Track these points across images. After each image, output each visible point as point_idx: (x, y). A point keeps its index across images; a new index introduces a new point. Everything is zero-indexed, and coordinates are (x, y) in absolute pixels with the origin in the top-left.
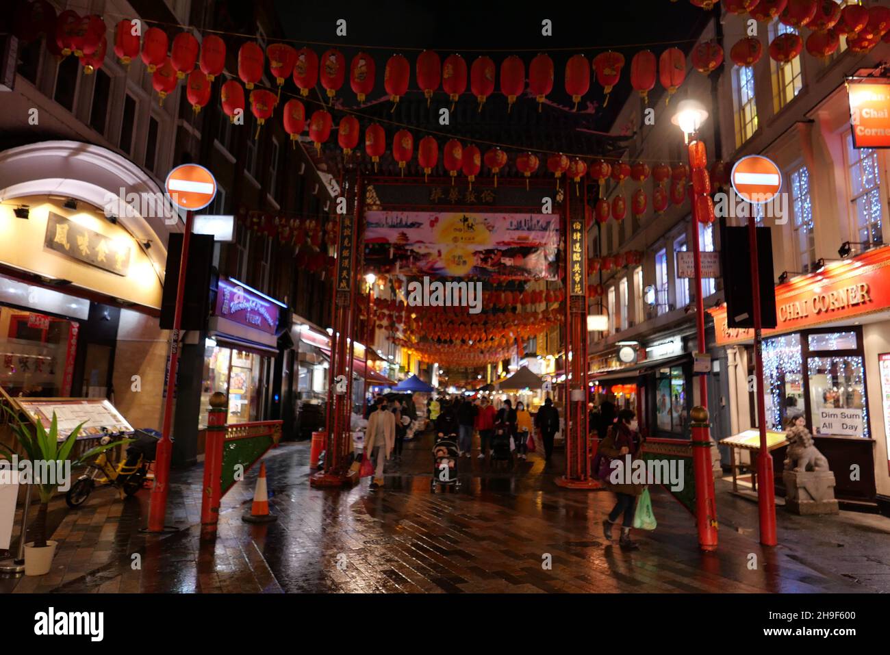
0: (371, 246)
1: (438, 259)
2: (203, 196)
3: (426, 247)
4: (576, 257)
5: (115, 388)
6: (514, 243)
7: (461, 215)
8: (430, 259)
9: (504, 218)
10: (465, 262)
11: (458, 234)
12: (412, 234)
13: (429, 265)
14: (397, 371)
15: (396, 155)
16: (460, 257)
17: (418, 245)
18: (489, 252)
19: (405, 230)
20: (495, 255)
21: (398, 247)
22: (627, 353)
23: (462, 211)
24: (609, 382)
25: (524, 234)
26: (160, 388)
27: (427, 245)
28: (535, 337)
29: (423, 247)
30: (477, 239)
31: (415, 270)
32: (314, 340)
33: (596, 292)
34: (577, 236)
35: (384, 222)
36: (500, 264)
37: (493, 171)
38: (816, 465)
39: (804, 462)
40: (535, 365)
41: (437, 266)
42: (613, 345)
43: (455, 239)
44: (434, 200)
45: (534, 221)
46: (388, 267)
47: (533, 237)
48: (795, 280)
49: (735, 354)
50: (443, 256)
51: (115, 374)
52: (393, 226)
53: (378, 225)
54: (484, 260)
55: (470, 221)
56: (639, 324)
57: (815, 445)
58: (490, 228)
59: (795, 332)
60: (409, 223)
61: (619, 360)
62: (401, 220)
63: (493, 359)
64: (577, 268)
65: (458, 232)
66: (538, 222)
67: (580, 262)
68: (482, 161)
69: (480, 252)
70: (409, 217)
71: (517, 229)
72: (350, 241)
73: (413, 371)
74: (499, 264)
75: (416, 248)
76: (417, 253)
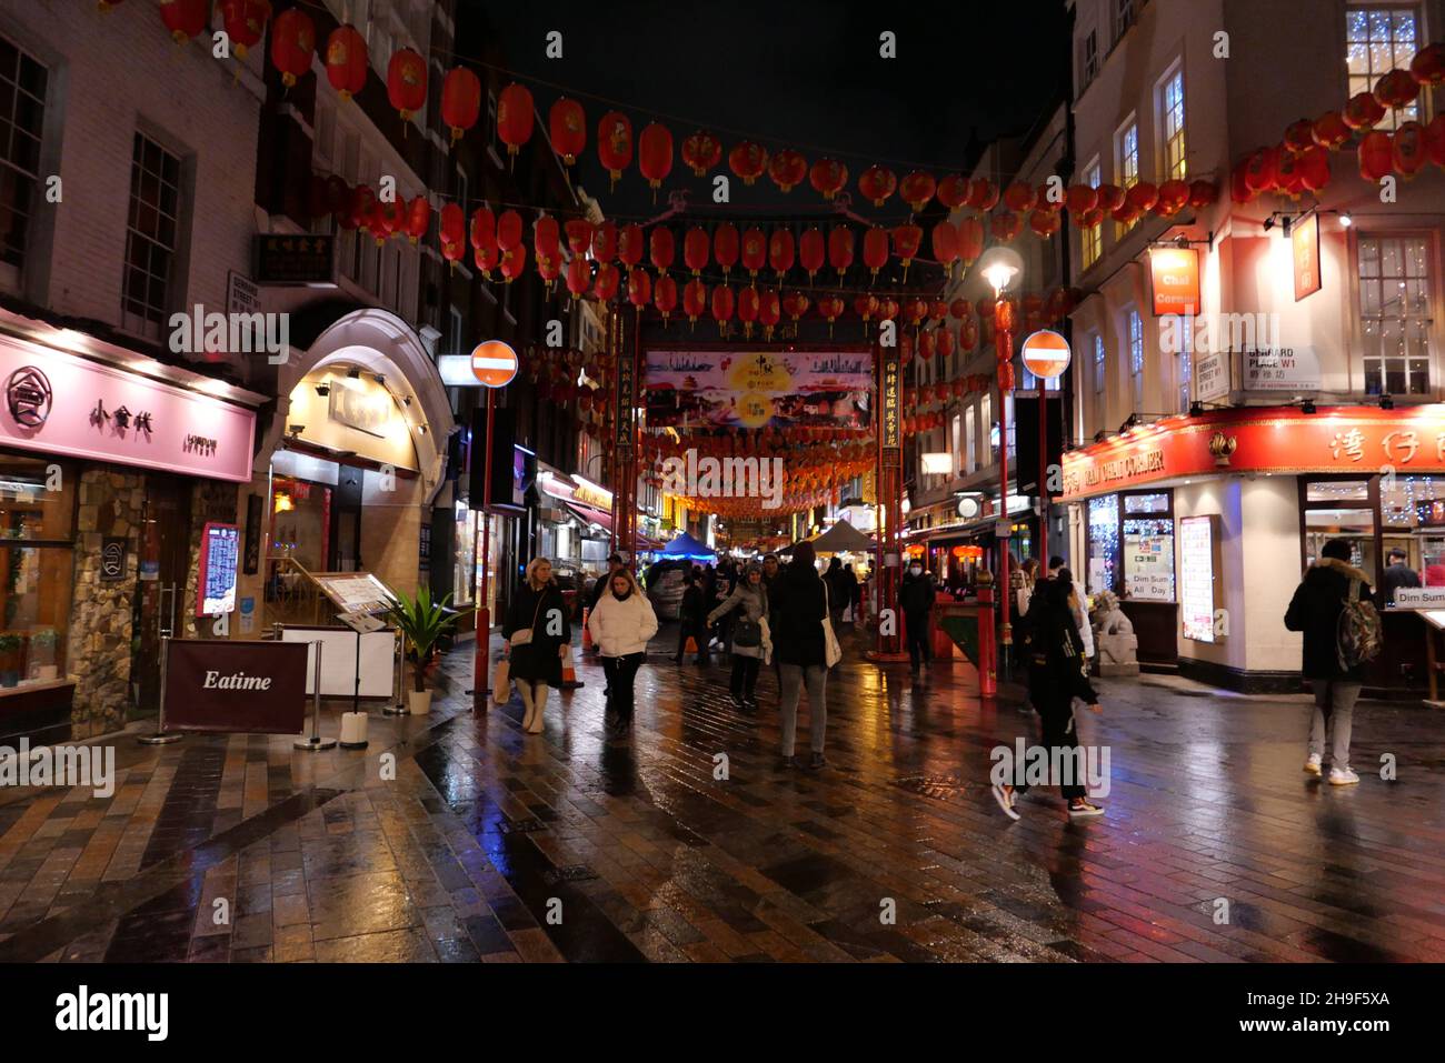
0: (653, 393)
1: (731, 408)
2: (505, 373)
3: (718, 394)
4: (890, 404)
5: (363, 559)
6: (818, 387)
7: (757, 355)
8: (723, 409)
9: (808, 359)
10: (762, 412)
11: (754, 378)
12: (702, 379)
13: (722, 415)
14: (658, 526)
15: (687, 309)
16: (756, 406)
17: (708, 392)
18: (790, 399)
19: (693, 374)
20: (797, 402)
21: (686, 395)
22: (968, 507)
23: (758, 350)
24: (950, 542)
25: (831, 377)
26: (416, 560)
27: (719, 391)
28: (860, 476)
29: (714, 394)
30: (778, 383)
31: (705, 422)
32: (557, 491)
33: (936, 421)
34: (892, 379)
35: (668, 365)
36: (804, 412)
37: (794, 318)
38: (1120, 628)
39: (1108, 626)
40: (861, 516)
41: (729, 416)
42: (950, 495)
43: (751, 385)
44: (725, 338)
45: (842, 362)
46: (674, 419)
47: (841, 380)
48: (1112, 439)
49: (1077, 511)
50: (737, 405)
51: (363, 545)
52: (678, 369)
53: (660, 368)
54: (785, 409)
55: (768, 362)
56: (988, 467)
57: (1121, 608)
58: (791, 371)
59: (1114, 493)
60: (697, 366)
61: (958, 515)
62: (688, 362)
63: (799, 506)
64: (891, 416)
65: (754, 376)
66: (847, 362)
67: (895, 410)
68: (781, 310)
69: (780, 399)
70: (697, 358)
71: (822, 371)
72: (629, 388)
73: (681, 526)
74: (801, 413)
75: (705, 396)
76: (708, 402)
